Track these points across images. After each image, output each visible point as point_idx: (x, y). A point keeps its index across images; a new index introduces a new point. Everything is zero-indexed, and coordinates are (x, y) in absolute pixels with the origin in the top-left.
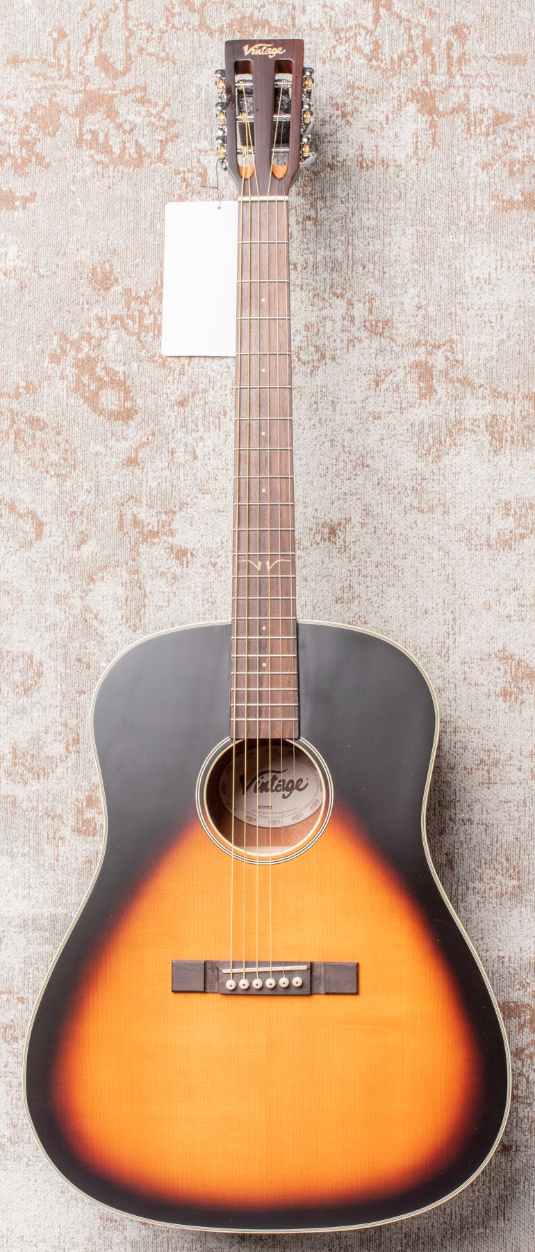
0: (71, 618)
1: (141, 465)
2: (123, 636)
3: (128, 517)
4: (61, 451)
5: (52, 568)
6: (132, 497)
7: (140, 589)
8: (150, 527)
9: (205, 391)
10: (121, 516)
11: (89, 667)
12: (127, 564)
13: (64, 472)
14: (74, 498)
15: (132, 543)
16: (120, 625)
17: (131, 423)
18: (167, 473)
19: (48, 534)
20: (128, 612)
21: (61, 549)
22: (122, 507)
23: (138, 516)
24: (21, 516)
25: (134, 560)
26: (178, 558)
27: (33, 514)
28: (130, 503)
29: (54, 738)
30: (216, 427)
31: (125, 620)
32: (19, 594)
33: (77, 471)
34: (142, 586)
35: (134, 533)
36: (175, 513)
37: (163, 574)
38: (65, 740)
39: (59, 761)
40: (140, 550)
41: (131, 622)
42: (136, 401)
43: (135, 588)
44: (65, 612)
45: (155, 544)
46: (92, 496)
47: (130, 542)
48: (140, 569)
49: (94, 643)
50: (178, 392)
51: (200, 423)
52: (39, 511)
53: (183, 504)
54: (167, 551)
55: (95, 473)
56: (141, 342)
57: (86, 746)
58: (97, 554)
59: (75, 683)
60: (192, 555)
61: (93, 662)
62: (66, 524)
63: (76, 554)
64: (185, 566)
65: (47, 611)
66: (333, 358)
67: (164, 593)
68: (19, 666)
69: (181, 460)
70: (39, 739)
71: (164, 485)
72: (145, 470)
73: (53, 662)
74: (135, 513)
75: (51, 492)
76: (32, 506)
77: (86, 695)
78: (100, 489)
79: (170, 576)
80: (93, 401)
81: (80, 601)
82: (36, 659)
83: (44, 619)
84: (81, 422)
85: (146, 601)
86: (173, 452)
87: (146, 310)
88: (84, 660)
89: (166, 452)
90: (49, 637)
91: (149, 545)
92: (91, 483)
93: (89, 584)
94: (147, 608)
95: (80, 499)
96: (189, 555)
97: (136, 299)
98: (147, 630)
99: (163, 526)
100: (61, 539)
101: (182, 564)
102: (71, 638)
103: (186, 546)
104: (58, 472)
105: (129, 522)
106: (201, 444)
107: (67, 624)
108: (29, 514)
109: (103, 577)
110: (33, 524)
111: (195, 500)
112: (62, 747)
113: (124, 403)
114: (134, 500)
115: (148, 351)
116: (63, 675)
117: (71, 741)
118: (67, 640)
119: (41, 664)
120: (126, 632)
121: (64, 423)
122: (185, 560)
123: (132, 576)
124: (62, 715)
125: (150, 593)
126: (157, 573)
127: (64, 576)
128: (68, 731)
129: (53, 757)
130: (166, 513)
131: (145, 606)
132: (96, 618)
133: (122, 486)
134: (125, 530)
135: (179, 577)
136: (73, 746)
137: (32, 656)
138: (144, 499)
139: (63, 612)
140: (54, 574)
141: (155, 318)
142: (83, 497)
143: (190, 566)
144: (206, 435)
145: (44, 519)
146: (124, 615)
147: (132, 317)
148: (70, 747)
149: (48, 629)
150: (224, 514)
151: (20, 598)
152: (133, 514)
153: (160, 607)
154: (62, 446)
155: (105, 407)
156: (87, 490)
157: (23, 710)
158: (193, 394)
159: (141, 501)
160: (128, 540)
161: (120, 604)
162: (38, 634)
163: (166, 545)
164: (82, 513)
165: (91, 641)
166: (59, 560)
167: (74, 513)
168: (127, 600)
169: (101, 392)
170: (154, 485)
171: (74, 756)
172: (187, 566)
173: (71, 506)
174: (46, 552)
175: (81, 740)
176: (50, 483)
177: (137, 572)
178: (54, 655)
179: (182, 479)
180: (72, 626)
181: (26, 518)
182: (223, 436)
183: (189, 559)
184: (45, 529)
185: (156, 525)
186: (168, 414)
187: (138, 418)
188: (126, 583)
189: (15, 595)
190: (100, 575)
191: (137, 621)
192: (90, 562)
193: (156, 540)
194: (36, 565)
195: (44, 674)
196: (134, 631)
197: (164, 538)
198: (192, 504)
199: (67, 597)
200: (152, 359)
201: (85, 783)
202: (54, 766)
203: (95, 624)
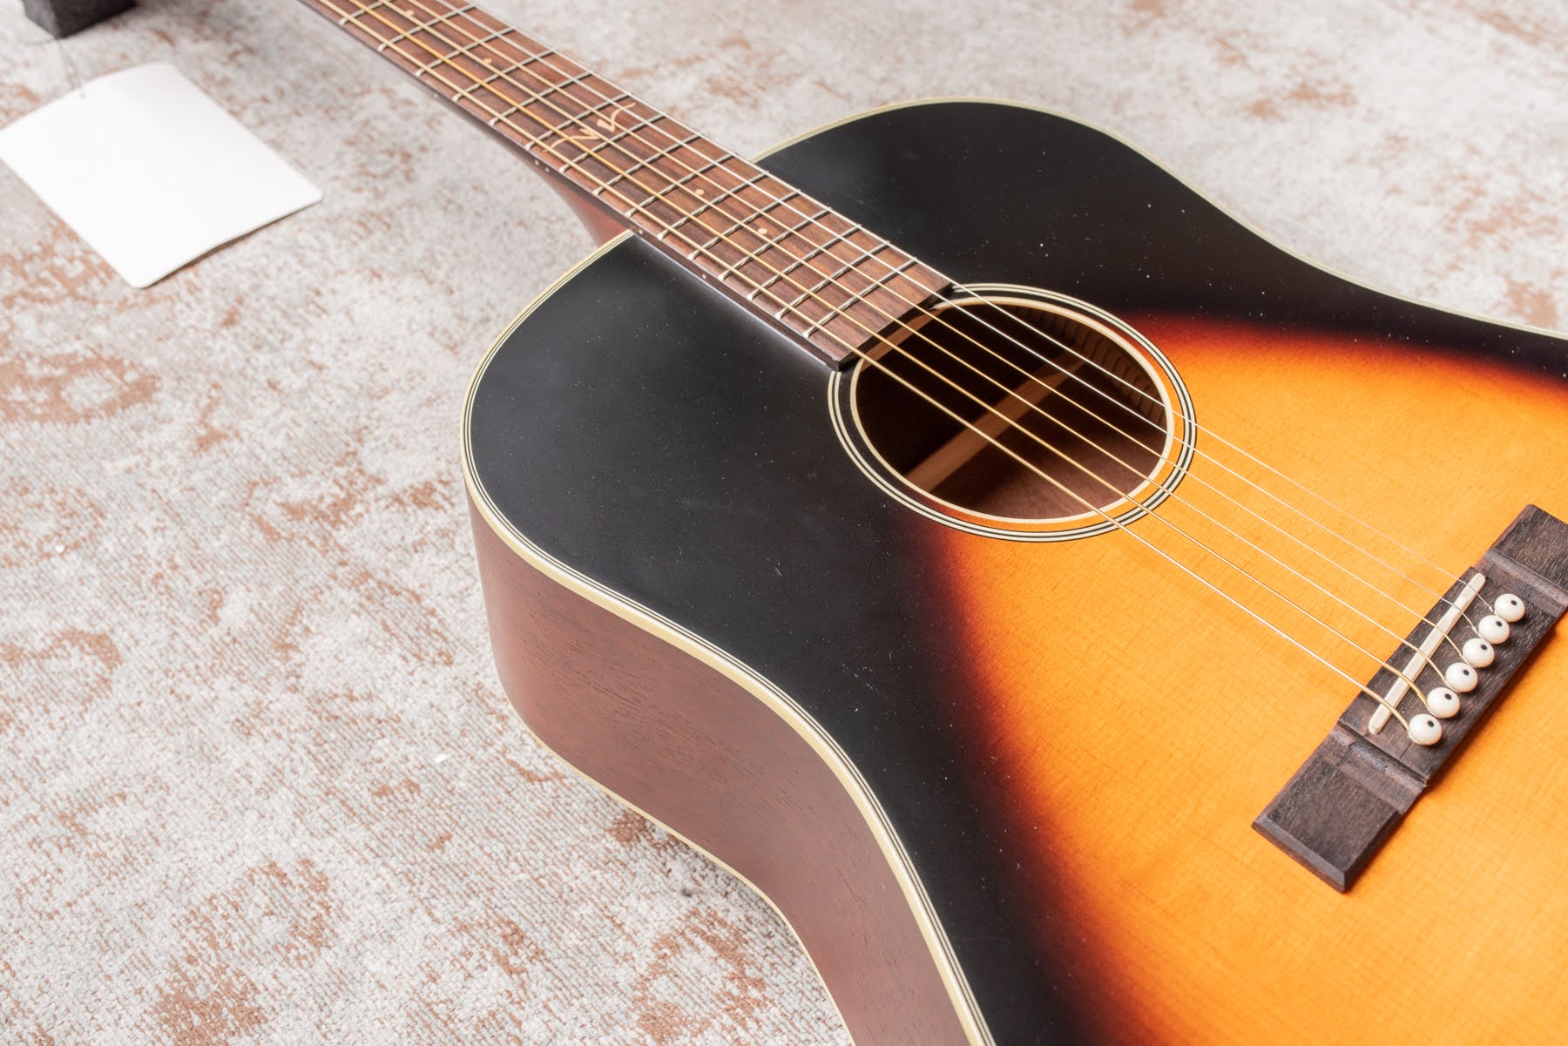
0: (301, 737)
1: (230, 433)
2: (435, 687)
3: (274, 514)
4: (51, 509)
5: (185, 688)
6: (255, 484)
7: (397, 594)
8: (328, 500)
9: (255, 288)
10: (259, 521)
11: (413, 787)
12: (335, 578)
13: (84, 534)
14: (139, 557)
15: (318, 542)
16: (412, 673)
17: (159, 396)
18: (287, 415)
19: (131, 642)
20: (407, 642)
21: (179, 647)
22: (248, 509)
23: (291, 500)
24: (45, 655)
25: (343, 564)
26: (421, 505)
27: (73, 636)
28: (257, 493)
29: (461, 975)
30: (319, 316)
31: (413, 661)
32: (149, 781)
33: (109, 516)
34: (397, 588)
35: (306, 526)
36: (355, 454)
37: (417, 547)
38: (489, 957)
39: (513, 1009)
40: (341, 542)
41: (427, 654)
42: (142, 365)
43: (386, 600)
44: (279, 736)
45: (360, 515)
46: (173, 530)
47: (311, 544)
48: (369, 568)
49: (387, 740)
50: (211, 313)
51: (285, 325)
52: (80, 623)
53: (358, 432)
54: (393, 509)
55: (148, 495)
56: (84, 299)
57: (545, 929)
58: (260, 604)
59: (412, 837)
60: (446, 483)
61: (416, 772)
62: (157, 603)
63: (215, 632)
64: (447, 506)
65: (237, 764)
66: (423, 149)
67: (448, 568)
68: (258, 906)
69: (298, 383)
70: (428, 1005)
71: (300, 432)
72: (244, 435)
73: (330, 841)
74: (279, 500)
75: (80, 579)
76: (59, 625)
77: (455, 839)
78: (181, 511)
79: (433, 538)
80: (59, 410)
81: (295, 697)
82: (287, 863)
83: (244, 782)
84: (59, 451)
85: (427, 602)
86: (273, 385)
87: (59, 262)
88: (393, 783)
89: (262, 392)
90: (281, 804)
91: (350, 523)
92: (153, 514)
93: (288, 658)
94: (439, 611)
95: (153, 552)
96: (440, 487)
97: (29, 258)
98: (473, 643)
99: (351, 483)
100: (165, 633)
101: (438, 508)
102: (331, 769)
103: (422, 479)
104: (70, 541)
105: (284, 519)
106: (312, 348)
107: (302, 752)
108: (60, 640)
109: (307, 630)
110: (82, 648)
111: (375, 414)
112: (495, 974)
113: (121, 378)
114: (262, 485)
115: (109, 302)
116: (373, 844)
117: (503, 948)
118: (324, 779)
119: (307, 863)
120: (435, 674)
121: (24, 471)
122: (437, 497)
123: (362, 588)
124: (438, 914)
125: (422, 586)
126: (406, 551)
127: (222, 684)
128: (479, 933)
129: (493, 1015)
130: (338, 464)
131: (433, 613)
132: (352, 698)
133: (219, 481)
134: (284, 534)
135: (453, 528)
136: (516, 954)
137: (273, 865)
138: (279, 471)
139: (274, 740)
140: (199, 694)
141: (84, 261)
142: (154, 545)
143: (454, 500)
144: (311, 333)
145: (101, 627)
146: (405, 652)
147: (45, 282)
148: (513, 960)
149: (266, 791)
150: (444, 398)
151: (158, 785)
152: (278, 504)
153: (461, 592)
154: (47, 503)
155: (87, 405)
156: (155, 530)
157: (341, 983)
158: (240, 301)
159: (276, 479)
160: (304, 543)
161: (380, 644)
162: (252, 816)
163: (383, 503)
164: (175, 567)
165: (380, 743)
166: (190, 666)
167: (159, 576)
168: (386, 628)
169: (63, 394)
170: (279, 442)
171: (536, 969)
172: (452, 505)
173: (143, 572)
174: (151, 672)
175: (523, 926)
176: (66, 568)
177: (367, 575)
178: (321, 826)
179: (323, 404)
180: (313, 749)
181: (59, 651)
182: (342, 317)
183: (445, 492)
184: (115, 639)
185: (336, 490)
186: (217, 347)
187: (167, 383)
188: (361, 605)
189: (139, 789)
190: (298, 629)
191: (440, 644)
192: (258, 624)
193: (359, 508)
194: (146, 709)
195: (329, 875)
196: (449, 663)
197: (370, 495)
198: (374, 422)
199: (259, 710)
200: (124, 305)
201: (612, 1001)
202: (511, 1028)
203: (360, 708)
